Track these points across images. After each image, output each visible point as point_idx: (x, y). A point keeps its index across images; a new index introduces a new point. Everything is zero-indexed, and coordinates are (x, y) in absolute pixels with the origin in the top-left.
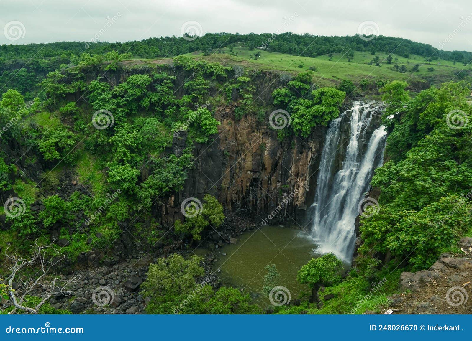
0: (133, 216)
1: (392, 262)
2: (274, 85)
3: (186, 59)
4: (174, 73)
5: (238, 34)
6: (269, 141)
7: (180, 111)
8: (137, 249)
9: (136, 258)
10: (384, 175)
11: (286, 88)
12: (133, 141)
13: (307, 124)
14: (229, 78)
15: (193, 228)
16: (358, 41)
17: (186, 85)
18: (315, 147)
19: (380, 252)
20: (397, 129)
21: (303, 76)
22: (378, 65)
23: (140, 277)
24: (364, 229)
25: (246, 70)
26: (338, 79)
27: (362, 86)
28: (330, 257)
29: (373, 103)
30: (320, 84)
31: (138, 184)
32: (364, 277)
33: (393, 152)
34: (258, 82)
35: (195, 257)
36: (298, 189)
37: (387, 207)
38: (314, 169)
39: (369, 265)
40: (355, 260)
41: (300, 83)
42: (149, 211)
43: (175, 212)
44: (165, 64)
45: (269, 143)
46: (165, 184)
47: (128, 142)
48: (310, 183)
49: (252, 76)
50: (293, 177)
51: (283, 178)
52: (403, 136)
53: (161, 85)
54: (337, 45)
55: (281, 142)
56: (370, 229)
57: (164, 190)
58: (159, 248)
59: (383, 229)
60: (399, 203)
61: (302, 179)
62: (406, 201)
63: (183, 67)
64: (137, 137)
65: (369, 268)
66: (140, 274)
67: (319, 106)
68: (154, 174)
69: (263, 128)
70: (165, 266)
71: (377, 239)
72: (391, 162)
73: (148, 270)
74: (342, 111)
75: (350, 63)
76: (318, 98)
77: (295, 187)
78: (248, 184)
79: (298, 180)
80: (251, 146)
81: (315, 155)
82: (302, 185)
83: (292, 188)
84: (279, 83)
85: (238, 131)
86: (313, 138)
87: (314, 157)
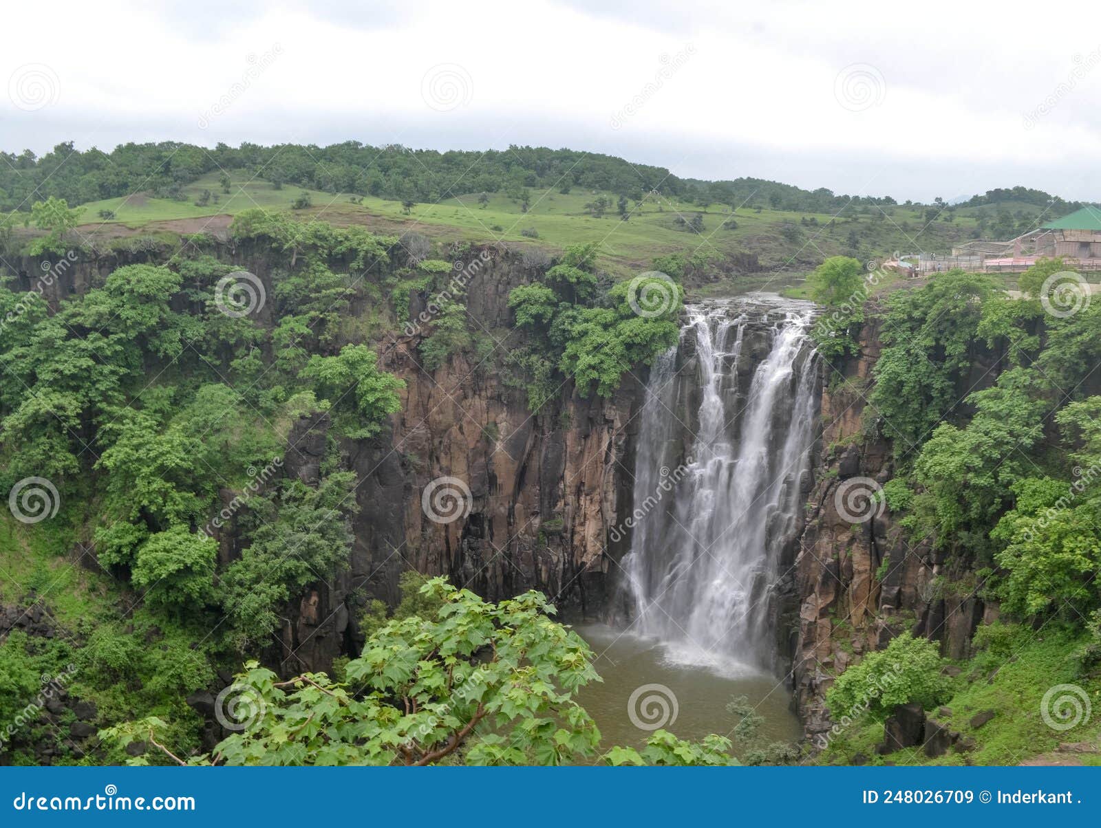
2: (505, 278)
6: (504, 415)
11: (539, 284)
13: (615, 367)
14: (397, 266)
18: (621, 418)
25: (435, 242)
36: (582, 524)
41: (577, 272)
45: (504, 424)
48: (617, 504)
49: (451, 257)
50: (571, 499)
51: (546, 502)
55: (535, 418)
61: (591, 499)
69: (488, 385)
77: (577, 521)
78: (460, 533)
79: (582, 502)
80: (463, 433)
81: (623, 438)
82: (594, 513)
83: (569, 526)
84: (519, 271)
85: (431, 400)
86: (616, 398)
87: (620, 443)
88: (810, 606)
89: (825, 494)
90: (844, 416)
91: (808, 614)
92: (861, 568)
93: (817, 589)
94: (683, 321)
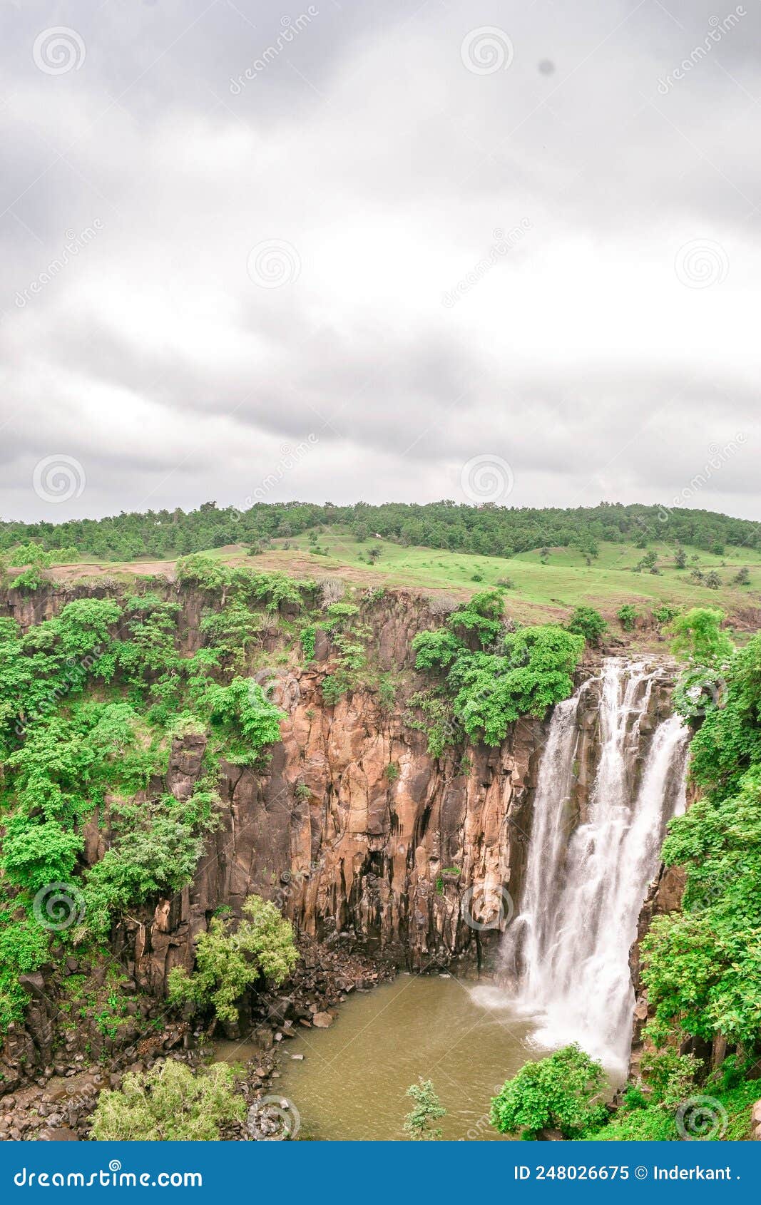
0: (60, 957)
1: (729, 1062)
2: (415, 623)
3: (205, 562)
4: (178, 594)
5: (329, 504)
6: (408, 756)
7: (189, 686)
8: (68, 1047)
9: (64, 1075)
10: (692, 836)
11: (443, 629)
12: (69, 760)
13: (498, 715)
14: (310, 608)
15: (216, 987)
16: (607, 519)
17: (206, 623)
18: (520, 771)
19: (697, 1036)
20: (711, 720)
21: (483, 601)
22: (655, 572)
23: (71, 1127)
24: (653, 976)
25: (348, 587)
26: (566, 606)
27: (622, 621)
28: (570, 1056)
29: (650, 660)
30: (524, 618)
31: (76, 872)
32: (664, 1108)
33: (706, 777)
34: (378, 616)
35: (221, 1068)
36: (482, 876)
37: (704, 916)
38: (521, 824)
39: (673, 1072)
40: (637, 1060)
41: (476, 618)
42: (100, 944)
43: (172, 946)
44: (155, 573)
45: (408, 765)
46: (146, 872)
47: (57, 765)
48: (510, 859)
49: (365, 602)
50: (469, 848)
51: (445, 849)
52: (728, 737)
53: (145, 624)
54: (558, 528)
55: (437, 761)
56: (667, 976)
57: (143, 888)
58: (127, 1044)
59: (699, 975)
60: (734, 907)
61: (491, 852)
62: (749, 899)
63: (201, 581)
64: (79, 751)
65: (674, 1083)
66: (73, 1122)
67: (523, 670)
68: (118, 845)
69: (391, 725)
70: (140, 1097)
71: (686, 1002)
72: (704, 802)
73: (96, 1107)
74: (578, 680)
75: (591, 570)
76: (520, 652)
77: (476, 873)
78: (358, 869)
79: (482, 854)
80: (363, 770)
81: (522, 790)
82: (493, 866)
83: (467, 876)
84: (427, 617)
85: (331, 735)
86: (514, 748)
87: (518, 796)
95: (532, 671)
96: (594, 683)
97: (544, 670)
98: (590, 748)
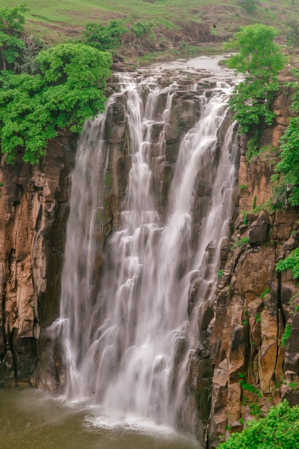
13: (40, 134)
18: (51, 186)
36: (14, 290)
48: (47, 271)
61: (22, 266)
67: (63, 87)
77: (8, 288)
79: (13, 269)
81: (53, 205)
82: (25, 279)
86: (45, 165)
87: (50, 210)
88: (222, 371)
89: (237, 261)
90: (258, 184)
91: (220, 379)
92: (269, 334)
93: (228, 355)
94: (114, 88)
95: (72, 88)
96: (119, 99)
97: (83, 87)
98: (120, 159)
